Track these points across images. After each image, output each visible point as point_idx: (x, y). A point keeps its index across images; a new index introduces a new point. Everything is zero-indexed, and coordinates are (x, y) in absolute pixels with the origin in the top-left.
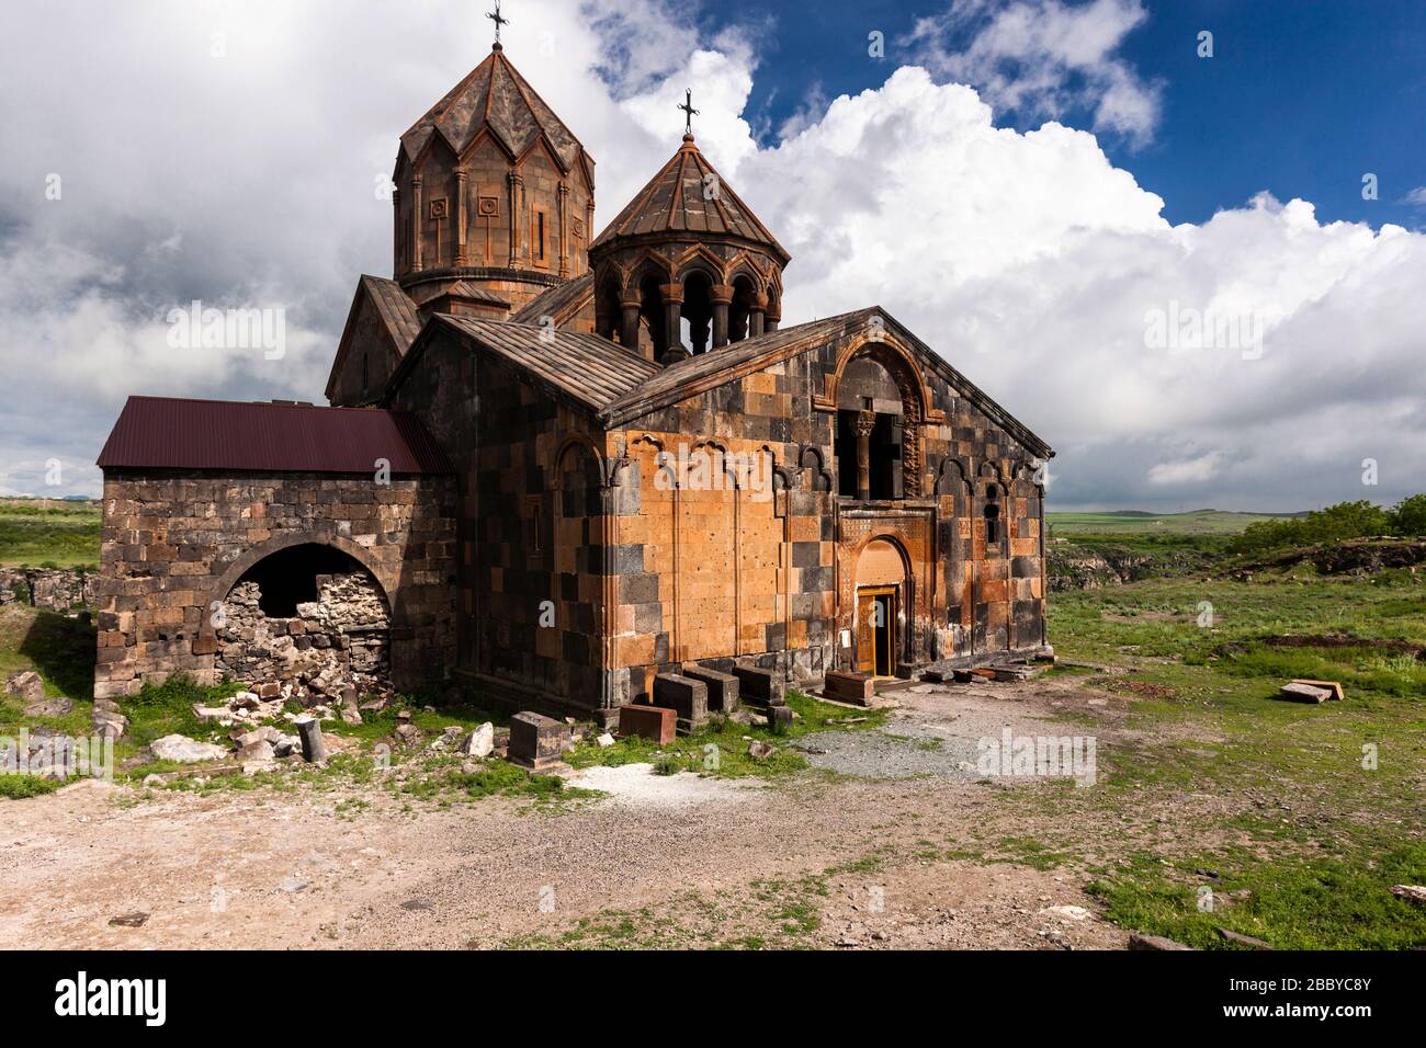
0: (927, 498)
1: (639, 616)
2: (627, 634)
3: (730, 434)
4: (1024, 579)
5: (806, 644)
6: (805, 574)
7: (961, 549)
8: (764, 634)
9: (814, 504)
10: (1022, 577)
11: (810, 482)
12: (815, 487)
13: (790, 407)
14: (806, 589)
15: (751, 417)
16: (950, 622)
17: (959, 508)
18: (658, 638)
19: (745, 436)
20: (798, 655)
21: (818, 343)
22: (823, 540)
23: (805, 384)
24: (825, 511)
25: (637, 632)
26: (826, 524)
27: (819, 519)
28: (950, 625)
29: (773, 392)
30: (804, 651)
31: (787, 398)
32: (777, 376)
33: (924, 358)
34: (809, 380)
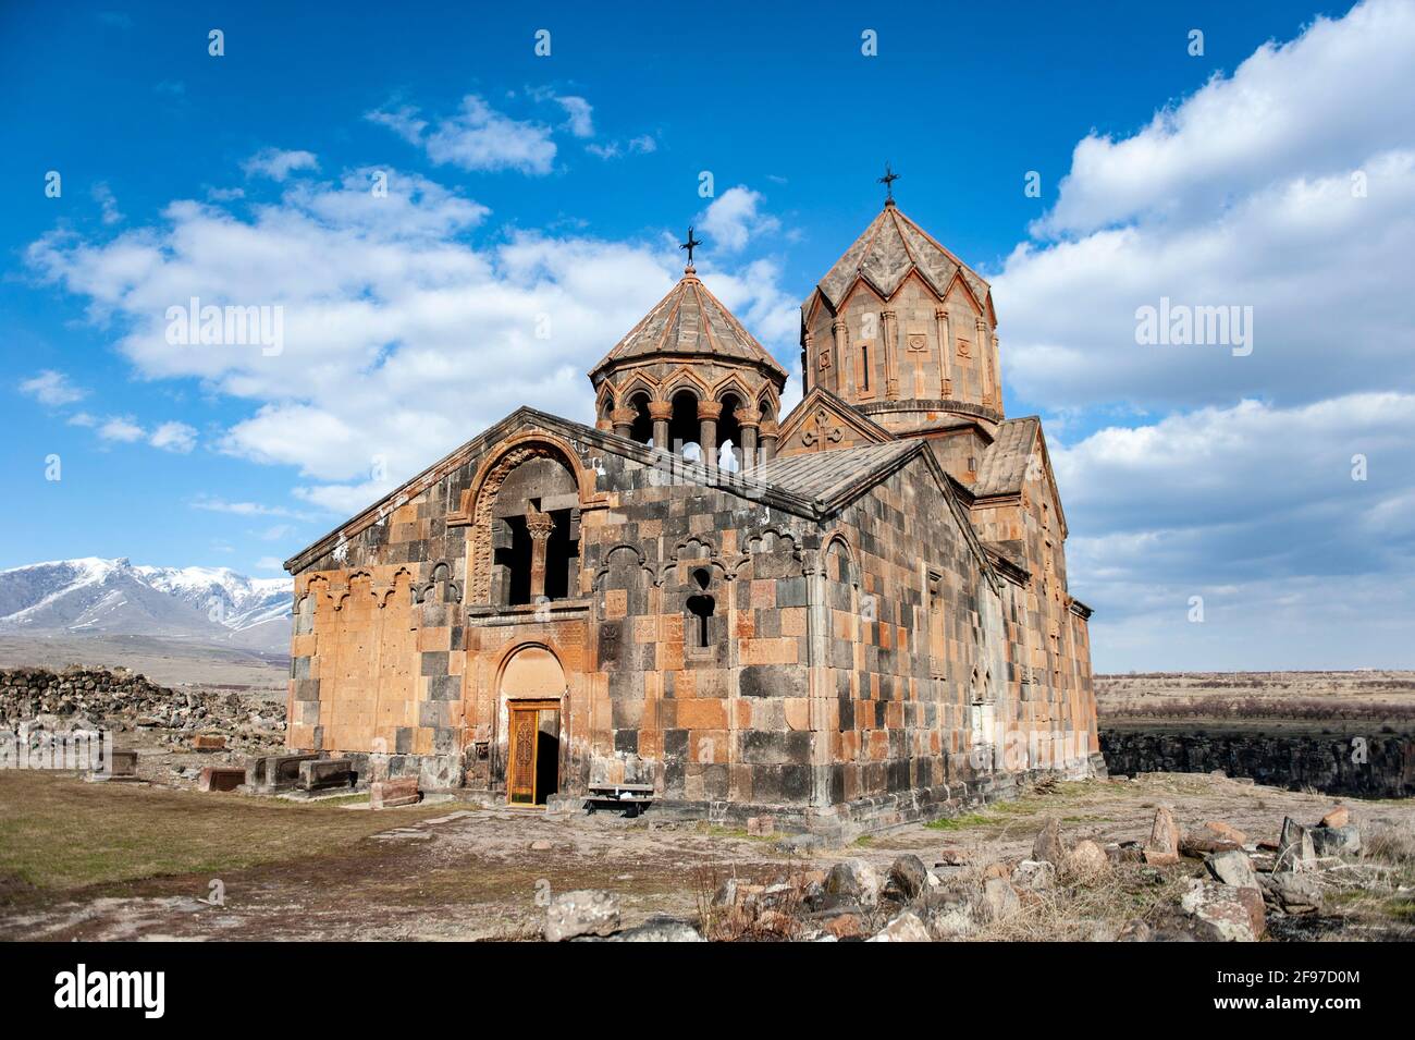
0: (584, 596)
1: (306, 710)
2: (298, 723)
3: (376, 563)
4: (770, 700)
5: (433, 752)
6: (434, 683)
7: (638, 657)
8: (395, 737)
9: (445, 615)
10: (765, 695)
11: (442, 595)
12: (447, 599)
13: (429, 528)
14: (433, 697)
15: (394, 546)
16: (618, 749)
17: (636, 604)
18: (316, 729)
19: (388, 562)
20: (424, 761)
21: (457, 465)
22: (453, 649)
23: (444, 505)
24: (456, 621)
25: (304, 723)
26: (456, 633)
27: (449, 630)
28: (619, 754)
29: (414, 520)
30: (430, 759)
31: (426, 522)
32: (420, 505)
33: (584, 439)
34: (448, 500)
